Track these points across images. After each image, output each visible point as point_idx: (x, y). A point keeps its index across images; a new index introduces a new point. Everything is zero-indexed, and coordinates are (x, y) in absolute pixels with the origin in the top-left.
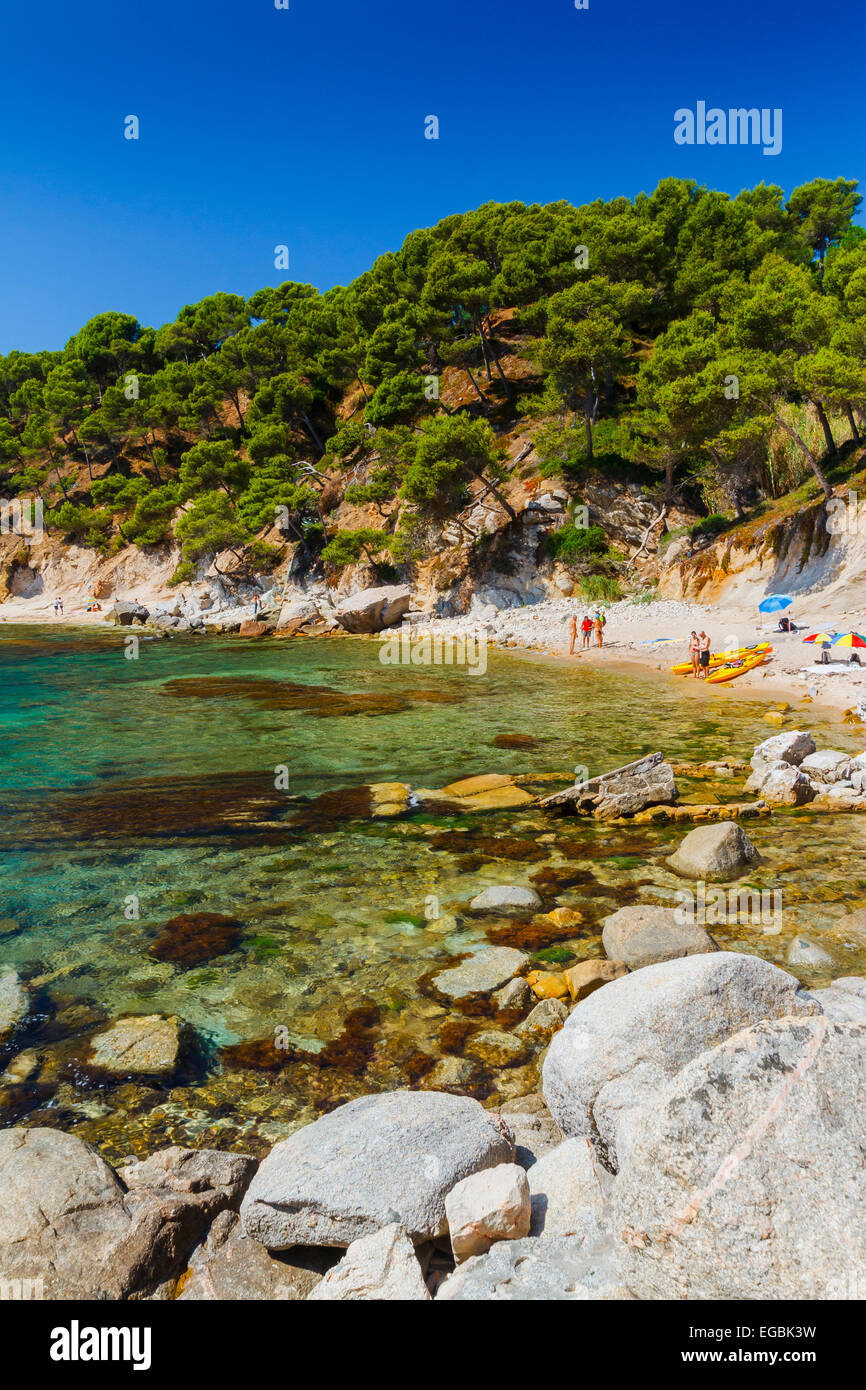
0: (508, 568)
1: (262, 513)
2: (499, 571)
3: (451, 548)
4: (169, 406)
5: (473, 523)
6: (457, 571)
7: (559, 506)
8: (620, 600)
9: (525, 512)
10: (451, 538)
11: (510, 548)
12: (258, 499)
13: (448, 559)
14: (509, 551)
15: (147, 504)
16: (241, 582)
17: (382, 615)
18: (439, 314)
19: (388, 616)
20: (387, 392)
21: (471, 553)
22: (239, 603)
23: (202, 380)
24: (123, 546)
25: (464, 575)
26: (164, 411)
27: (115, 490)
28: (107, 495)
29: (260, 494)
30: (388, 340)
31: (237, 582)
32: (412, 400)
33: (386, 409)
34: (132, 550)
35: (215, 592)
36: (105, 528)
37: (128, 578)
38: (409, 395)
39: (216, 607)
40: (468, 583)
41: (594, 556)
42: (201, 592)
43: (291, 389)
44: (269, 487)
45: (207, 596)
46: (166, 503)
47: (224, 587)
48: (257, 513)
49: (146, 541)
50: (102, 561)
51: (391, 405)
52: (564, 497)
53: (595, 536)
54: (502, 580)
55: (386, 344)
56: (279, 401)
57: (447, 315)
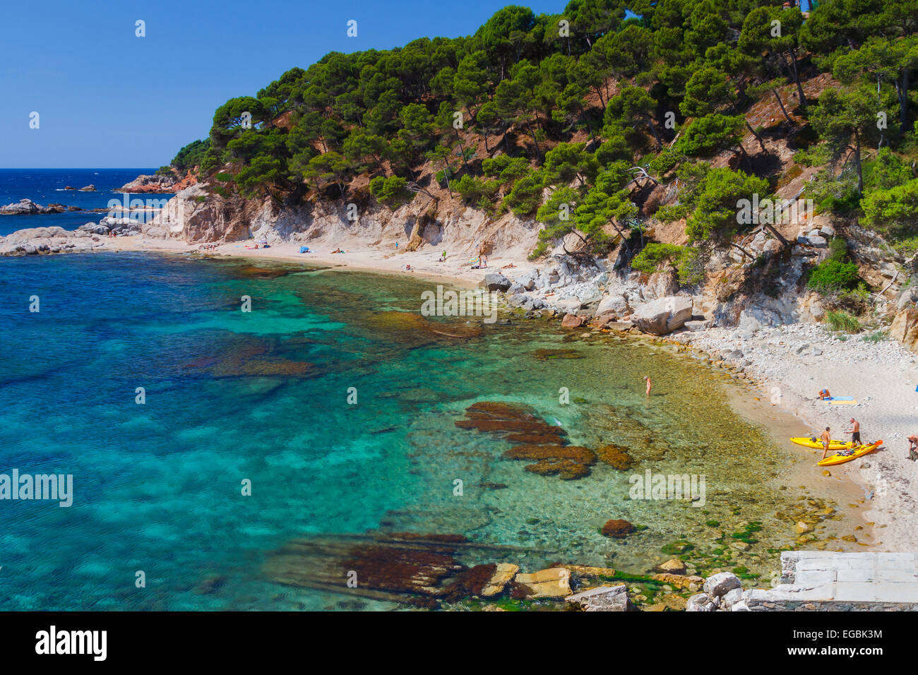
0: (774, 291)
1: (592, 223)
2: (766, 294)
3: (736, 265)
4: (548, 95)
5: (754, 247)
6: (735, 287)
7: (824, 242)
8: (858, 332)
9: (796, 242)
10: (736, 257)
11: (778, 275)
12: (590, 211)
13: (731, 275)
14: (778, 276)
15: (521, 187)
16: (582, 261)
17: (667, 323)
18: (749, 59)
19: (673, 324)
20: (696, 131)
21: (749, 272)
22: (579, 280)
23: (574, 80)
24: (505, 211)
25: (739, 291)
26: (544, 100)
27: (501, 168)
28: (496, 170)
29: (593, 206)
30: (703, 83)
31: (579, 260)
32: (715, 139)
33: (694, 145)
34: (510, 217)
35: (561, 269)
36: (493, 196)
37: (507, 239)
38: (713, 135)
39: (561, 282)
40: (742, 297)
41: (843, 291)
42: (550, 270)
43: (637, 99)
44: (600, 200)
45: (556, 273)
46: (536, 186)
47: (569, 266)
48: (588, 222)
49: (521, 212)
50: (489, 224)
51: (698, 142)
52: (830, 233)
53: (847, 273)
54: (768, 302)
55: (701, 86)
56: (626, 109)
57: (756, 60)
